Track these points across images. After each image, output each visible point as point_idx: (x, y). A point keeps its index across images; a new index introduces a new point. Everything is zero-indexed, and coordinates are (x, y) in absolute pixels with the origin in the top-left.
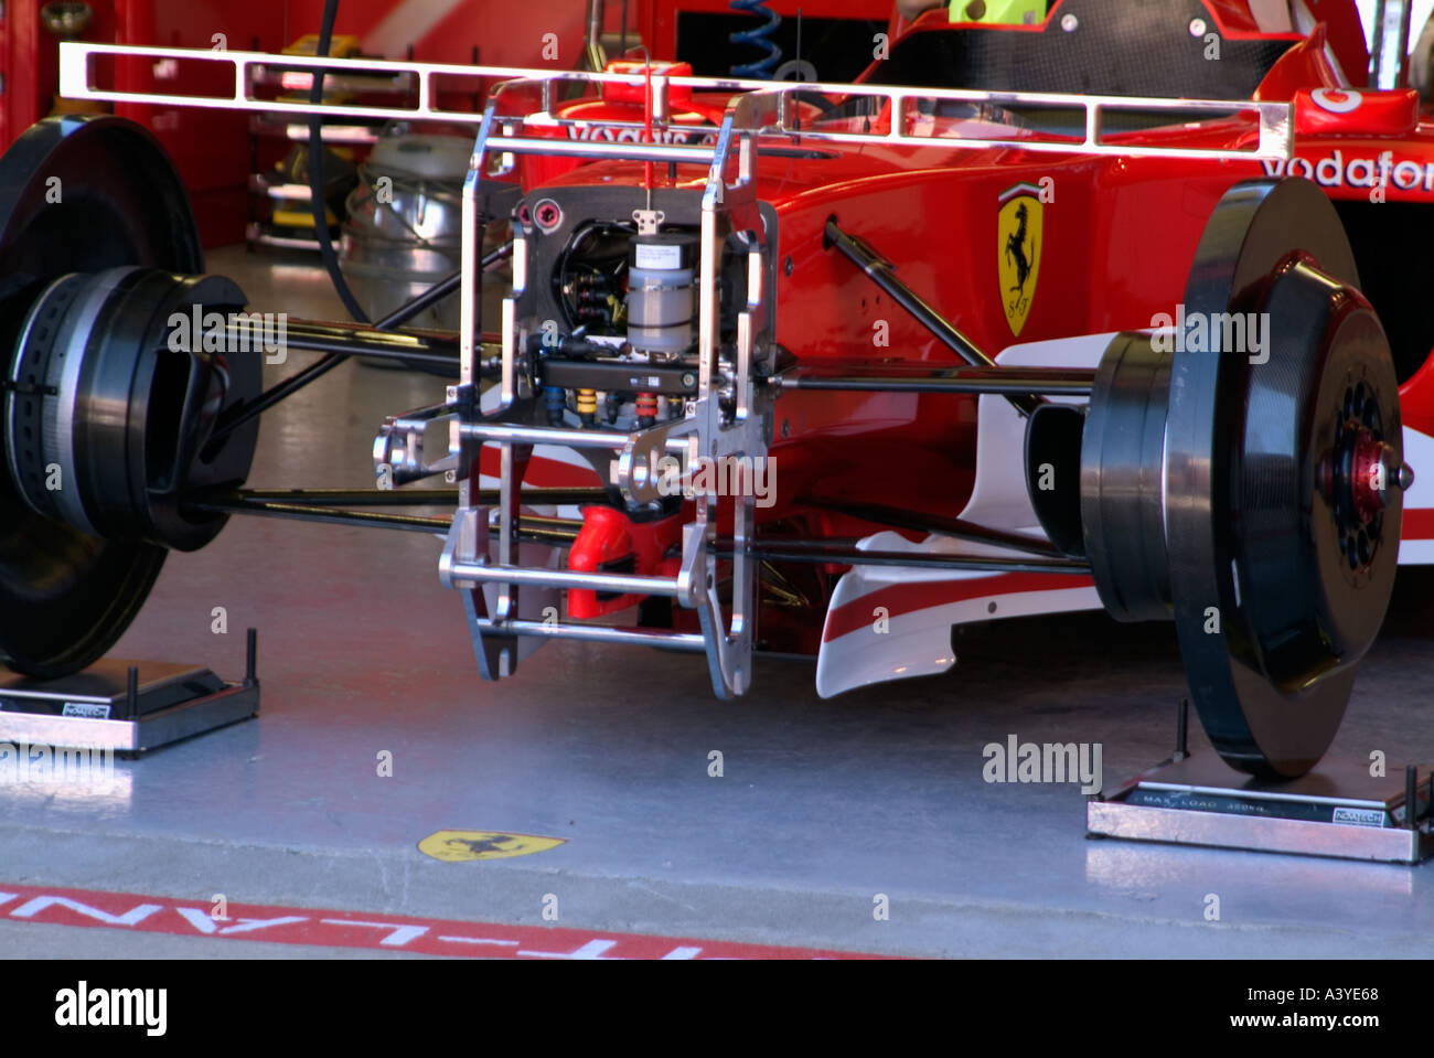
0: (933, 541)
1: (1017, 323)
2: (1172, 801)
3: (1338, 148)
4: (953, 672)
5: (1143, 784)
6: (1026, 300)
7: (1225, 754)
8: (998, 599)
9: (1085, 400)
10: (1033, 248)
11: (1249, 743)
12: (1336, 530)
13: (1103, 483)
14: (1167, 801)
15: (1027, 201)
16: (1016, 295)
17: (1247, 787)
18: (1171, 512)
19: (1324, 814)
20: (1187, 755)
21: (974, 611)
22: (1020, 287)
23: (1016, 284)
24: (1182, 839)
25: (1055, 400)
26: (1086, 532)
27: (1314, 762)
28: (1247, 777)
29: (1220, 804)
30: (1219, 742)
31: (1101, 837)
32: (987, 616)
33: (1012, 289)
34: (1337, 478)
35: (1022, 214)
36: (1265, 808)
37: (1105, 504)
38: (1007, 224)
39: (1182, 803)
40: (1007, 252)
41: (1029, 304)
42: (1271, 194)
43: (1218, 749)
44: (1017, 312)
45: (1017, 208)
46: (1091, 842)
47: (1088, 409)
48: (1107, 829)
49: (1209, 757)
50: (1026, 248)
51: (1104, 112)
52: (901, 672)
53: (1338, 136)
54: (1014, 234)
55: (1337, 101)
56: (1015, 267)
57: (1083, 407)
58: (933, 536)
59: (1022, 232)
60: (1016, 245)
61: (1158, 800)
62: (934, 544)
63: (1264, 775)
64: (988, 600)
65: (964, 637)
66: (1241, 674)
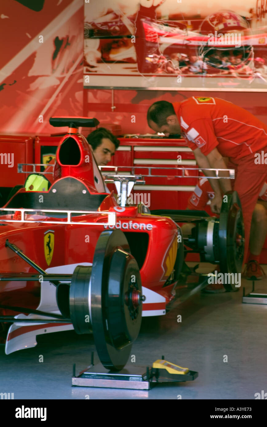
0: (31, 315)
1: (49, 262)
2: (92, 377)
3: (120, 220)
4: (37, 346)
5: (85, 373)
6: (51, 257)
7: (105, 365)
8: (47, 329)
9: (70, 282)
10: (52, 245)
11: (110, 362)
12: (129, 311)
13: (74, 301)
14: (91, 377)
15: (51, 234)
16: (48, 256)
17: (109, 373)
18: (92, 308)
19: (127, 378)
20: (93, 365)
21: (41, 332)
22: (49, 254)
23: (48, 253)
24: (94, 386)
25: (62, 282)
26: (71, 313)
27: (124, 366)
28: (109, 370)
29: (103, 377)
30: (103, 362)
31: (75, 386)
32: (44, 333)
33: (48, 255)
34: (129, 299)
35: (49, 237)
36: (114, 378)
37: (75, 307)
38: (46, 239)
39: (94, 377)
40: (46, 246)
41: (51, 258)
42: (112, 233)
43: (103, 364)
44: (49, 260)
45: (48, 236)
46: (73, 388)
47: (71, 284)
48: (76, 384)
49: (100, 366)
50: (50, 245)
51: (72, 214)
52: (26, 347)
53: (120, 217)
54: (48, 242)
55: (119, 209)
56: (48, 250)
57: (70, 283)
58: (30, 314)
59: (50, 241)
60: (48, 244)
61: (89, 377)
62: (31, 316)
63: (113, 370)
64: (44, 329)
65: (39, 338)
66: (109, 346)
